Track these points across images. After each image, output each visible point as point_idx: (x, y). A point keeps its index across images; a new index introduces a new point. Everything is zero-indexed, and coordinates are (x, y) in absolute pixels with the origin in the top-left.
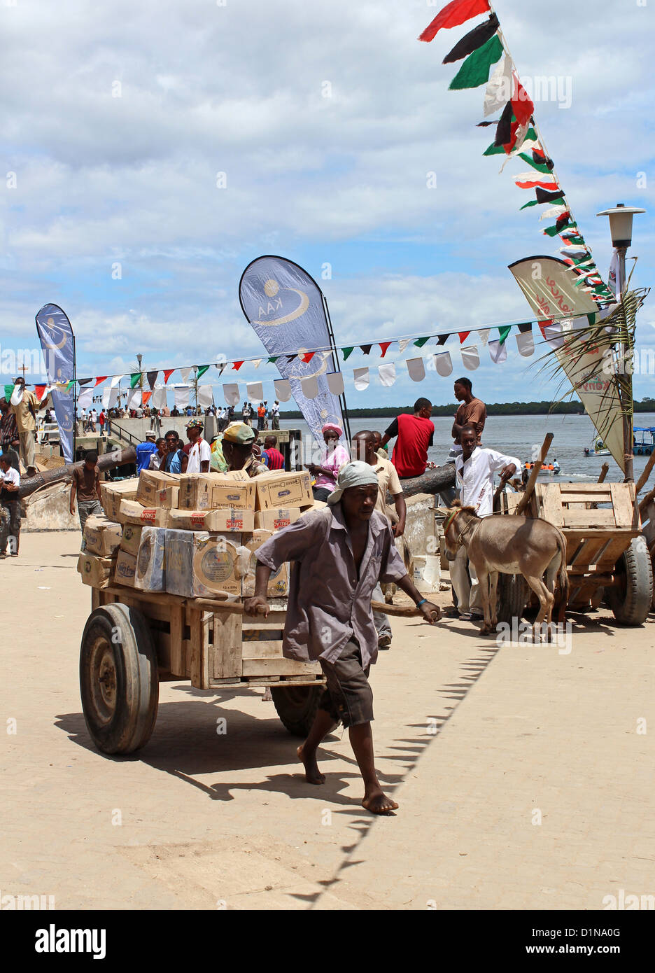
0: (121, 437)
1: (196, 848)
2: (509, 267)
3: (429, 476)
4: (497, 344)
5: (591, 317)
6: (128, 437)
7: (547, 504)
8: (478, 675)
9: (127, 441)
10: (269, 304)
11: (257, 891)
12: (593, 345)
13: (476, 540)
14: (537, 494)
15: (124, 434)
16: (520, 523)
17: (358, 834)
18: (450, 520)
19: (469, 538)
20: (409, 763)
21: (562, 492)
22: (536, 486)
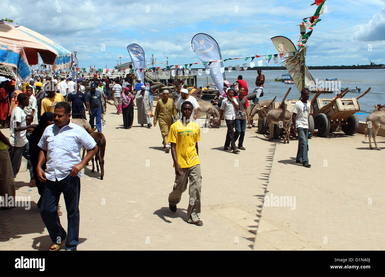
0: (148, 77)
1: (221, 206)
2: (271, 39)
3: (249, 95)
4: (268, 60)
5: (294, 53)
6: (150, 77)
7: (288, 106)
8: (274, 153)
9: (149, 78)
10: (201, 47)
11: (242, 219)
12: (294, 61)
13: (269, 115)
14: (285, 103)
15: (148, 76)
16: (281, 111)
17: (261, 202)
18: (261, 111)
19: (267, 115)
20: (267, 181)
21: (292, 103)
22: (285, 101)
